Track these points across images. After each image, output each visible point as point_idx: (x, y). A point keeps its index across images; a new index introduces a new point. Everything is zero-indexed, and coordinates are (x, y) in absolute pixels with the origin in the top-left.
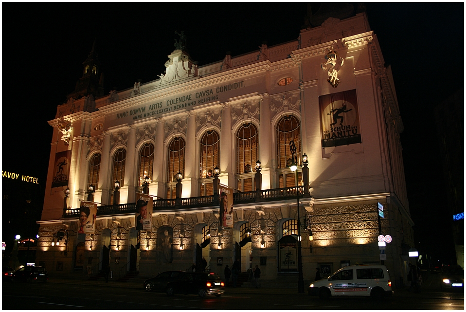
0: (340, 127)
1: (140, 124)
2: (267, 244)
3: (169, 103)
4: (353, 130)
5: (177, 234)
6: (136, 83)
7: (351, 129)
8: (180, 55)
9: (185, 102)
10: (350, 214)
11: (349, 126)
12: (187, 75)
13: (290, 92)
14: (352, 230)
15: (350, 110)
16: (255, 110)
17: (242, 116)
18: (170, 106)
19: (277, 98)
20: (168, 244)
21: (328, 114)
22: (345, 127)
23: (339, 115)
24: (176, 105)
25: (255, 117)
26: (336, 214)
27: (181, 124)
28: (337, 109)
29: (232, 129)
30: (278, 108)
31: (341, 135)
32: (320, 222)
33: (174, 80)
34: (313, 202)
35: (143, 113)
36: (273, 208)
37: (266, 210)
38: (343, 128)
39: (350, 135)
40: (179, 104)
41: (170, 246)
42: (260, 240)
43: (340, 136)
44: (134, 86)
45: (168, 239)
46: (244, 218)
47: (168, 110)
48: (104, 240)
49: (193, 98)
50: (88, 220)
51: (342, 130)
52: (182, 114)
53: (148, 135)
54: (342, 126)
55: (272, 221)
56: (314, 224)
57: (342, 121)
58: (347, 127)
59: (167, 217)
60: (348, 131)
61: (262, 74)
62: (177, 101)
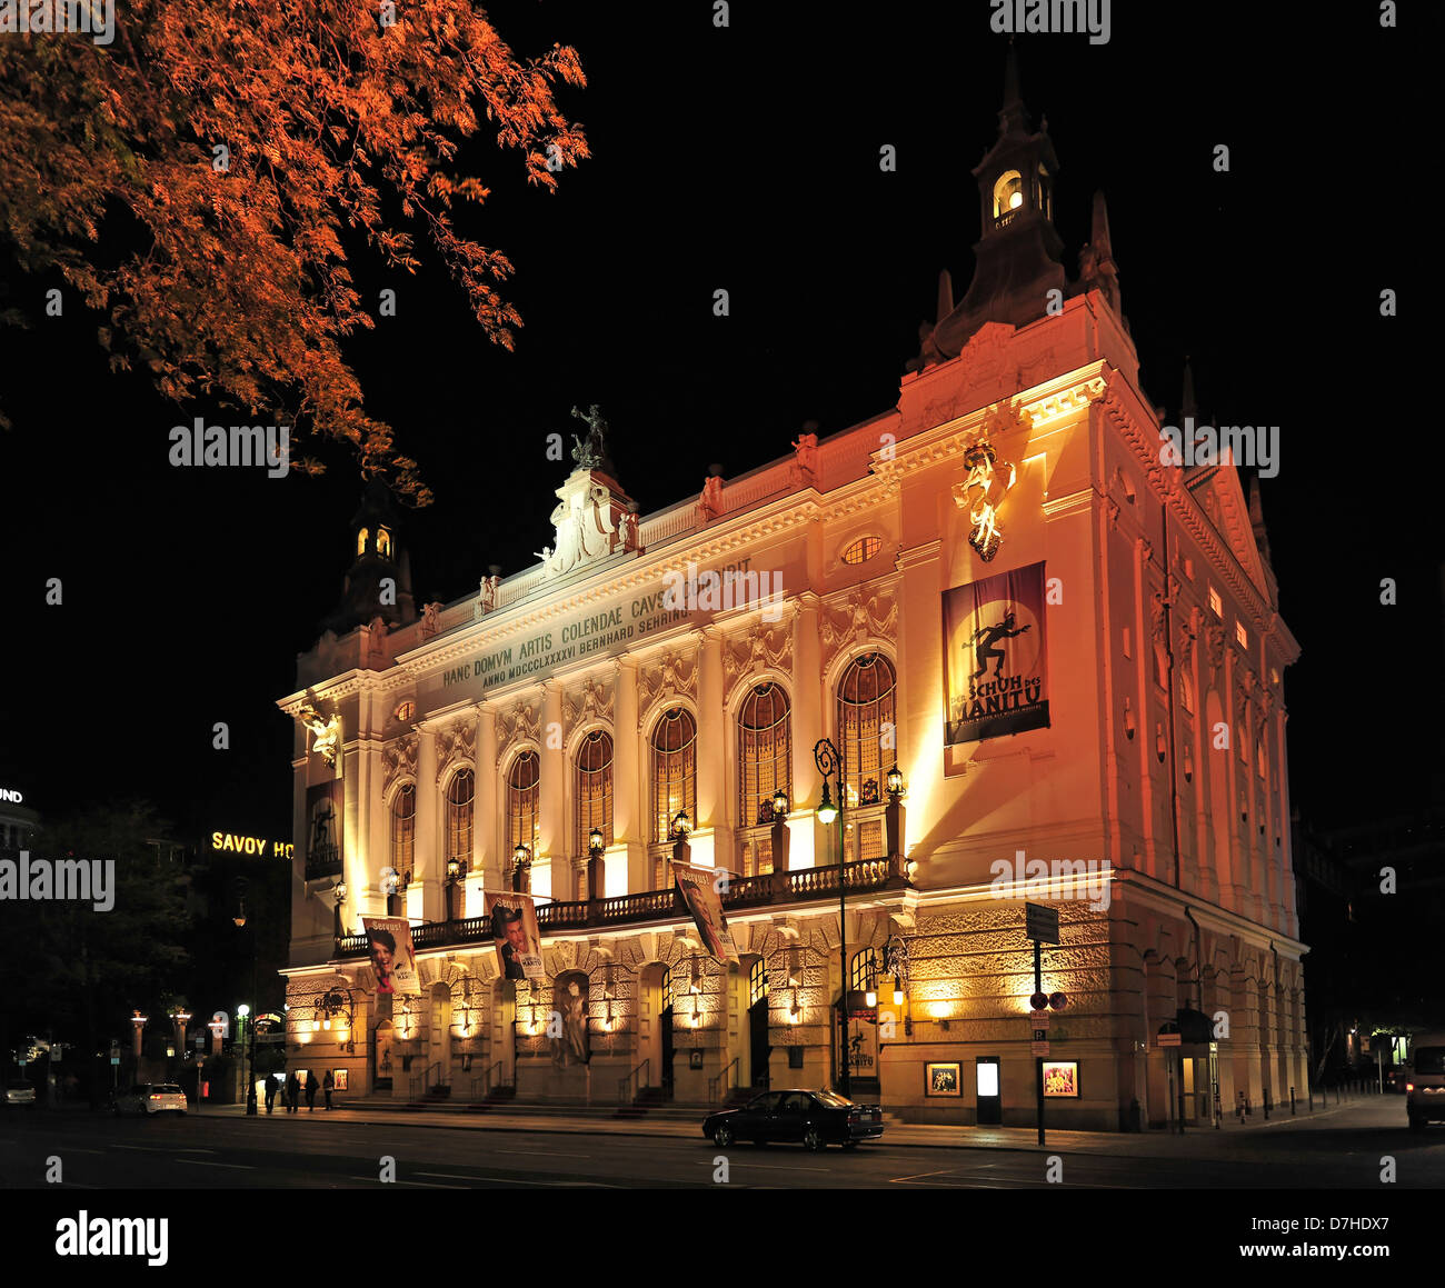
0: (994, 683)
1: (501, 699)
2: (805, 1015)
3: (567, 634)
4: (1028, 691)
5: (598, 992)
6: (483, 579)
7: (1023, 687)
8: (588, 486)
9: (607, 631)
10: (1008, 930)
11: (1019, 677)
12: (607, 548)
13: (872, 583)
14: (1012, 974)
15: (1023, 630)
16: (782, 646)
17: (750, 663)
18: (571, 643)
19: (839, 602)
20: (578, 1018)
21: (964, 646)
22: (1006, 681)
23: (995, 646)
24: (585, 639)
25: (781, 663)
26: (974, 933)
27: (601, 694)
28: (988, 629)
29: (725, 704)
30: (841, 633)
31: (996, 705)
32: (934, 954)
33: (577, 564)
34: (915, 901)
35: (505, 668)
36: (819, 918)
37: (802, 924)
38: (1003, 685)
39: (1021, 704)
40: (591, 637)
41: (583, 1022)
42: (789, 1004)
43: (993, 710)
44: (479, 588)
45: (579, 1005)
46: (751, 947)
47: (567, 654)
48: (438, 1012)
49: (626, 618)
50: (396, 961)
51: (998, 692)
52: (600, 666)
53: (523, 729)
54: (1000, 679)
55: (817, 952)
56: (916, 959)
57: (1000, 666)
58: (1013, 683)
59: (574, 947)
60: (1016, 694)
61: (797, 532)
62: (586, 627)
